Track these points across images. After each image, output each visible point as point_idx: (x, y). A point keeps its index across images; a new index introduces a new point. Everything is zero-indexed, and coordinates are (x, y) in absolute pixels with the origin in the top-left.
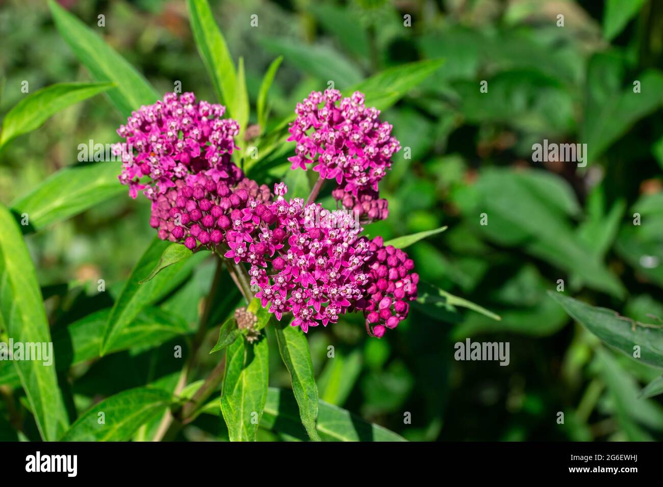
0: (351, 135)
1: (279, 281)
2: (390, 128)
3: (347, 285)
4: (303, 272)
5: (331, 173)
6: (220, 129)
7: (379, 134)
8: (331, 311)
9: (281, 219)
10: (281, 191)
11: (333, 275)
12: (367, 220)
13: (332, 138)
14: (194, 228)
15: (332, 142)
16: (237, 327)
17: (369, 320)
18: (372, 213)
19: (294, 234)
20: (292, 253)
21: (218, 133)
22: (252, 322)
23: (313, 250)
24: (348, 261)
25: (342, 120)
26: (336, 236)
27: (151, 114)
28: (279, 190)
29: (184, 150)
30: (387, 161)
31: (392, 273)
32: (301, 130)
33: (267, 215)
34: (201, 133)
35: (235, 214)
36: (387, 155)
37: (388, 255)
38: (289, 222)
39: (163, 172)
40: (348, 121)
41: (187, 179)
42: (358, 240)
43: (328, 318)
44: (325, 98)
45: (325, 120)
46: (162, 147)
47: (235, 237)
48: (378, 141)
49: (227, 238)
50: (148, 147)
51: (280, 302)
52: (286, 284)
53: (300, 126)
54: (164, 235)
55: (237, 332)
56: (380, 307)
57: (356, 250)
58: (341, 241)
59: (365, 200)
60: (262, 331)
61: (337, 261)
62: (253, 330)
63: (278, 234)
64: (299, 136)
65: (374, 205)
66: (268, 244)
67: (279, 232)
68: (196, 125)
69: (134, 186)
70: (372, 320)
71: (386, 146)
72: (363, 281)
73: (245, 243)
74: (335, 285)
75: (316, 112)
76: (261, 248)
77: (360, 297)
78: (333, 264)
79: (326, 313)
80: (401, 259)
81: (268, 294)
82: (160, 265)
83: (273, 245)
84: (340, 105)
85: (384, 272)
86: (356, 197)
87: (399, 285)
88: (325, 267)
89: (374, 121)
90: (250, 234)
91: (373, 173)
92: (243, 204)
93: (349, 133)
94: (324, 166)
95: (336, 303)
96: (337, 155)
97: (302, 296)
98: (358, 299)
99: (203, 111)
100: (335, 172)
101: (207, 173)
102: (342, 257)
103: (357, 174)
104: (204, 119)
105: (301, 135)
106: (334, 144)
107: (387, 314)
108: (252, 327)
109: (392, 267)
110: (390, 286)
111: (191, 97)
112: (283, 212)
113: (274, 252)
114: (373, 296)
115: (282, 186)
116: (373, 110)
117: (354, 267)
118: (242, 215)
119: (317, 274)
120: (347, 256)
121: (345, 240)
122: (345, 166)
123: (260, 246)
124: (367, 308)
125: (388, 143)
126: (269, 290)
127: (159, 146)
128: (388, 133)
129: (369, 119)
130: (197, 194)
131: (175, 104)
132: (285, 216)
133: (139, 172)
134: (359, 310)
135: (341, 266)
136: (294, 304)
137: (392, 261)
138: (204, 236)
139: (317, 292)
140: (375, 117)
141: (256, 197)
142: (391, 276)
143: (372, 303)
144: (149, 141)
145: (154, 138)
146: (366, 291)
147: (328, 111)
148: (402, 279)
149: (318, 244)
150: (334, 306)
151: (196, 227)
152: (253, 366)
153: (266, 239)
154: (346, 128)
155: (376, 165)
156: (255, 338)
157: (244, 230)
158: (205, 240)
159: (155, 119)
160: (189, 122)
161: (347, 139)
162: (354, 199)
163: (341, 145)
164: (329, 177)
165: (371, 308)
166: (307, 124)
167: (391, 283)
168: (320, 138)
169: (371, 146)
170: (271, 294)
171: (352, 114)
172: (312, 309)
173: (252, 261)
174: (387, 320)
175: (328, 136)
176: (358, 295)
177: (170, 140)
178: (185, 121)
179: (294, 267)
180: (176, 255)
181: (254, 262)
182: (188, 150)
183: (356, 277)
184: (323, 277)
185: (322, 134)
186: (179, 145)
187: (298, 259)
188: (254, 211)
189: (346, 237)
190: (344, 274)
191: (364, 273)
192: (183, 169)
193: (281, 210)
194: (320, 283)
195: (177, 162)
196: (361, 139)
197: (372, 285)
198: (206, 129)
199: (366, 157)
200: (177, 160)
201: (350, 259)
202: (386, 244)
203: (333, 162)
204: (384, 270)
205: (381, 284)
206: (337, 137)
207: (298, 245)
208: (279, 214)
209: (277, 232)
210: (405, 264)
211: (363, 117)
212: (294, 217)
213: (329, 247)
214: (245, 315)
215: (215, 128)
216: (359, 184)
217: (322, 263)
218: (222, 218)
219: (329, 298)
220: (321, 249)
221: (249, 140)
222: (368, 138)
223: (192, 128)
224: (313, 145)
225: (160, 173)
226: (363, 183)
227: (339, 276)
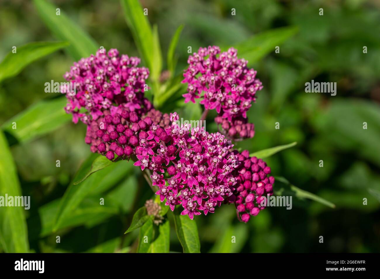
0: (226, 78)
1: (171, 183)
2: (255, 73)
3: (221, 186)
4: (189, 177)
5: (212, 105)
6: (135, 74)
7: (247, 78)
8: (210, 205)
9: (174, 139)
10: (174, 118)
11: (210, 178)
12: (239, 138)
13: (212, 81)
14: (113, 145)
15: (213, 83)
16: (147, 213)
17: (238, 210)
18: (243, 133)
19: (183, 149)
20: (181, 163)
21: (133, 77)
22: (157, 210)
23: (196, 160)
24: (222, 168)
25: (220, 67)
26: (213, 151)
27: (86, 64)
28: (173, 117)
29: (109, 89)
30: (253, 96)
31: (255, 176)
32: (192, 75)
33: (163, 136)
34: (121, 77)
35: (143, 134)
36: (252, 92)
37: (252, 164)
38: (179, 141)
39: (94, 104)
40: (225, 69)
41: (111, 109)
42: (229, 153)
43: (207, 209)
44: (208, 52)
45: (208, 68)
46: (93, 87)
47: (142, 151)
48: (246, 82)
49: (136, 152)
50: (84, 88)
51: (172, 198)
52: (176, 185)
53: (190, 72)
54: (94, 149)
55: (146, 217)
56: (246, 201)
57: (228, 160)
58: (216, 154)
59: (237, 124)
60: (165, 216)
61: (214, 169)
62: (158, 216)
63: (171, 149)
64: (190, 79)
65: (244, 127)
66: (164, 156)
67: (172, 148)
68: (118, 72)
69: (76, 114)
70: (241, 210)
71: (252, 86)
72: (233, 182)
73: (149, 155)
74: (212, 185)
75: (202, 62)
76: (159, 159)
77: (231, 194)
78: (211, 170)
79: (206, 205)
80: (262, 167)
81: (164, 192)
82: (91, 170)
83: (168, 157)
84: (220, 57)
85: (248, 176)
86: (230, 122)
87: (260, 185)
88: (204, 173)
89: (243, 69)
90: (152, 149)
91: (242, 105)
92: (147, 128)
93: (225, 77)
94: (207, 100)
95: (213, 198)
96: (216, 93)
97: (188, 194)
98: (229, 196)
99: (123, 62)
100: (215, 105)
101: (126, 105)
102: (217, 166)
103: (231, 106)
104: (124, 67)
105: (192, 78)
106: (214, 85)
107: (251, 206)
108: (158, 213)
109: (254, 172)
110: (253, 186)
111: (115, 52)
112: (175, 133)
113: (169, 162)
114: (241, 193)
115: (175, 115)
116: (243, 60)
117: (226, 173)
118: (147, 136)
119: (200, 178)
120: (221, 165)
121: (220, 153)
122: (222, 100)
123: (159, 158)
124: (237, 202)
125: (253, 84)
126: (165, 189)
127: (91, 87)
128: (253, 77)
129: (240, 67)
130: (115, 120)
131: (104, 57)
132: (176, 136)
133: (78, 105)
134: (230, 203)
135: (217, 172)
136: (183, 200)
137: (255, 168)
138: (119, 151)
139: (198, 191)
140: (244, 65)
141: (160, 122)
142: (254, 179)
143: (241, 198)
144: (84, 83)
145: (88, 81)
146: (236, 190)
147: (210, 61)
148: (262, 181)
149: (200, 156)
150: (212, 201)
151: (114, 144)
152: (158, 241)
153: (163, 153)
154: (223, 74)
155: (245, 99)
156: (160, 221)
157: (148, 146)
158: (120, 153)
159: (89, 67)
160: (112, 69)
161: (224, 81)
162: (229, 124)
163: (220, 85)
164: (211, 108)
165: (239, 201)
166: (196, 70)
167: (254, 184)
168: (205, 81)
169: (241, 86)
170: (166, 192)
171: (227, 64)
172: (196, 203)
173: (153, 169)
174: (251, 210)
175: (210, 79)
176: (229, 193)
177: (99, 82)
178: (110, 69)
179: (182, 173)
180: (102, 163)
181: (155, 169)
182: (112, 89)
183: (228, 180)
184: (203, 180)
185: (206, 77)
186: (105, 86)
187: (185, 167)
188: (155, 132)
189: (220, 151)
190: (219, 178)
191: (234, 177)
192: (108, 103)
193: (174, 132)
194: (201, 184)
195: (104, 98)
196: (234, 81)
197: (240, 185)
198: (124, 75)
199: (237, 94)
200: (104, 96)
201: (224, 167)
202: (252, 155)
203: (213, 97)
204: (248, 175)
205: (246, 184)
206: (217, 80)
207: (186, 157)
208: (173, 135)
209: (170, 148)
210: (264, 170)
211: (236, 66)
212: (183, 137)
213: (208, 158)
214: (152, 205)
215: (131, 73)
216: (233, 113)
217: (203, 170)
218: (132, 138)
219: (208, 195)
220: (202, 160)
221: (162, 82)
222: (239, 80)
223: (114, 74)
224: (200, 85)
225: (92, 106)
226: (236, 112)
227: (215, 179)
